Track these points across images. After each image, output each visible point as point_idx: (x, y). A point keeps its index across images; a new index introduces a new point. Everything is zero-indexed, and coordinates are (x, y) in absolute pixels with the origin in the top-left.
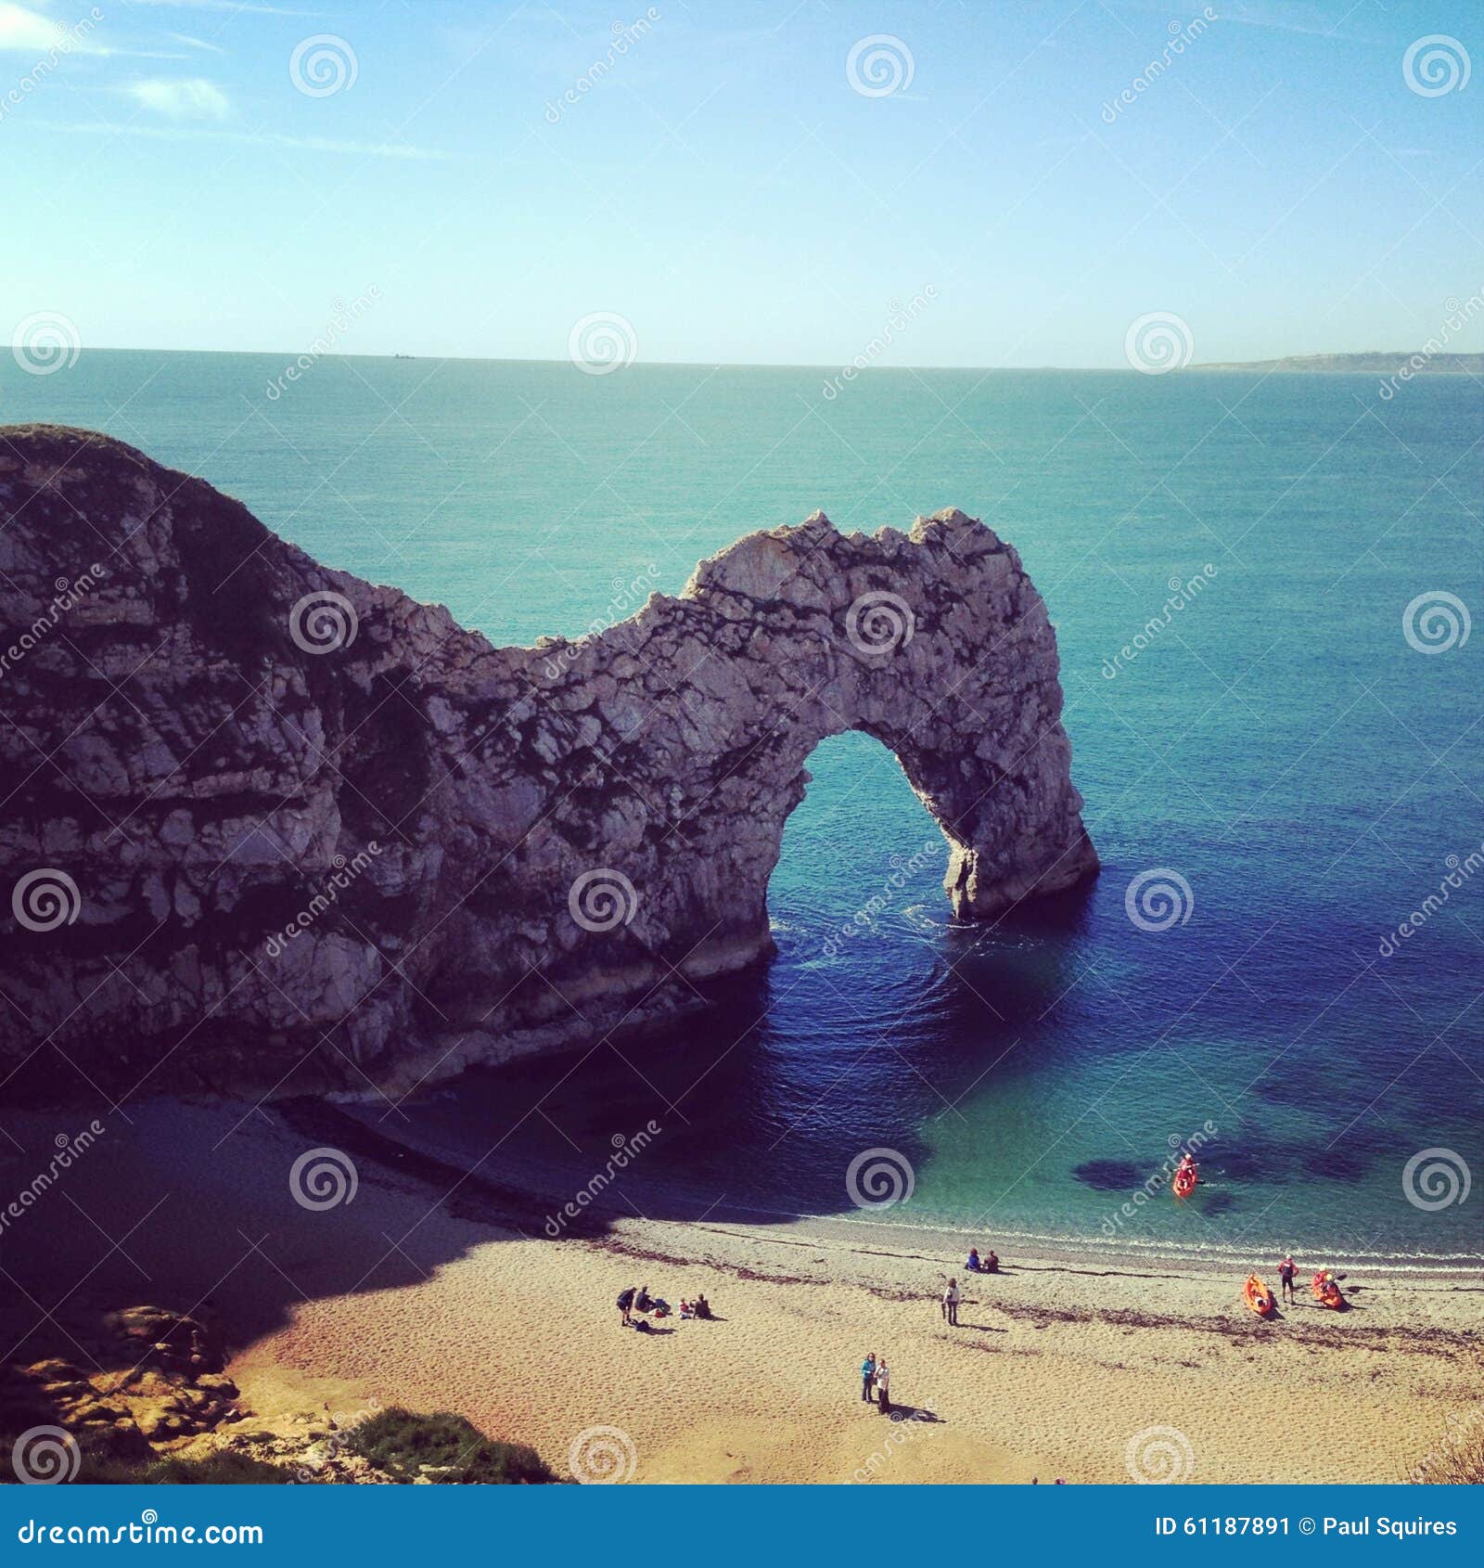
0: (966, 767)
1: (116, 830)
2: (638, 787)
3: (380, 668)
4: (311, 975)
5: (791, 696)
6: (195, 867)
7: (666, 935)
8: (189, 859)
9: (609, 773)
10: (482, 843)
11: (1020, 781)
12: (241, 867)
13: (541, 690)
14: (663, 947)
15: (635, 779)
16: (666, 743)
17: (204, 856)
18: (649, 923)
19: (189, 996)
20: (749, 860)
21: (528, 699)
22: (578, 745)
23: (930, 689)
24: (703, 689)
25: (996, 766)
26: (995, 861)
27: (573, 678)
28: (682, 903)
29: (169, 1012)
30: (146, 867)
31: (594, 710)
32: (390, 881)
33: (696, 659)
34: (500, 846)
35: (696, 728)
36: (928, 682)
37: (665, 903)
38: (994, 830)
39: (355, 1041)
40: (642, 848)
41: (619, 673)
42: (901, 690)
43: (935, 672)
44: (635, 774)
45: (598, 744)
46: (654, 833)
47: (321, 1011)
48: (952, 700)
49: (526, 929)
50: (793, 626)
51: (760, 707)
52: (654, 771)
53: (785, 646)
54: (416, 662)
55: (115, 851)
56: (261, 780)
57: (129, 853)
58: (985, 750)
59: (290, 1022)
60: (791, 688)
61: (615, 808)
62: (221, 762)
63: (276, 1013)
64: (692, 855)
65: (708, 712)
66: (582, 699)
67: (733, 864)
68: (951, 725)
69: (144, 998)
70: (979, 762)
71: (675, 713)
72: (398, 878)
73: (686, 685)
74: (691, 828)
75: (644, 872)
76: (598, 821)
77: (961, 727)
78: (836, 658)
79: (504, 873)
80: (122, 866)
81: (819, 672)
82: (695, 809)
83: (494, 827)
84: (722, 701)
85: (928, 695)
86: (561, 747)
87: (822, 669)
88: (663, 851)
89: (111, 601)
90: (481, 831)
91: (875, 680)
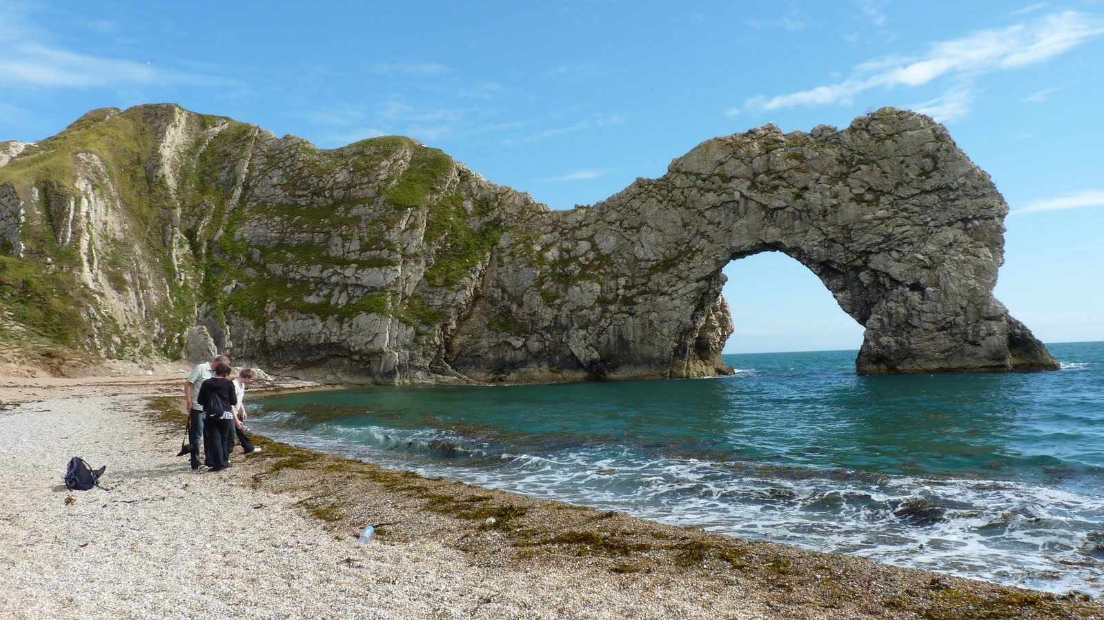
0: (864, 277)
1: (331, 270)
2: (601, 277)
3: (487, 219)
4: (370, 331)
5: (710, 227)
6: (352, 285)
7: (596, 355)
8: (349, 282)
9: (584, 268)
10: (503, 298)
11: (916, 287)
12: (366, 287)
13: (564, 229)
14: (593, 362)
15: (600, 273)
16: (626, 255)
17: (354, 282)
18: (587, 348)
19: (328, 333)
20: (663, 321)
21: (556, 234)
22: (572, 254)
23: (825, 221)
24: (653, 226)
25: (888, 275)
26: (878, 343)
27: (583, 223)
28: (612, 342)
29: (320, 337)
30: (337, 284)
31: (590, 239)
32: (435, 304)
33: (651, 209)
34: (513, 299)
35: (643, 247)
36: (824, 216)
37: (601, 339)
38: (881, 320)
39: (383, 364)
40: (592, 308)
41: (608, 219)
42: (797, 222)
43: (829, 209)
44: (601, 270)
45: (584, 255)
46: (603, 301)
47: (370, 347)
48: (846, 228)
49: (513, 340)
50: (720, 187)
51: (685, 234)
52: (615, 270)
53: (711, 197)
54: (503, 217)
55: (329, 277)
56: (385, 253)
57: (334, 279)
58: (877, 262)
59: (357, 348)
60: (710, 223)
61: (579, 285)
62: (374, 247)
63: (353, 344)
64: (625, 315)
65: (653, 237)
66: (586, 232)
67: (651, 323)
68: (843, 245)
69: (314, 330)
70: (875, 273)
71: (634, 239)
72: (440, 303)
73: (642, 224)
74: (628, 301)
75: (589, 320)
76: (566, 291)
77: (855, 246)
78: (746, 204)
79: (510, 311)
80: (330, 283)
81: (734, 213)
82: (634, 291)
83: (510, 290)
84: (661, 231)
85: (822, 223)
86: (561, 256)
87: (736, 211)
88: (605, 311)
89: (363, 189)
90: (504, 291)
91: (777, 215)
